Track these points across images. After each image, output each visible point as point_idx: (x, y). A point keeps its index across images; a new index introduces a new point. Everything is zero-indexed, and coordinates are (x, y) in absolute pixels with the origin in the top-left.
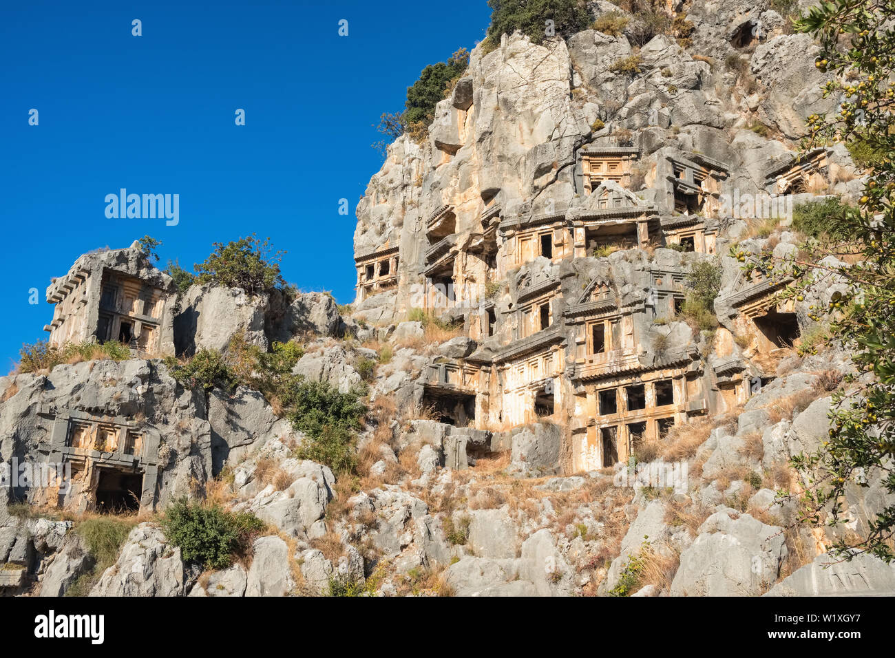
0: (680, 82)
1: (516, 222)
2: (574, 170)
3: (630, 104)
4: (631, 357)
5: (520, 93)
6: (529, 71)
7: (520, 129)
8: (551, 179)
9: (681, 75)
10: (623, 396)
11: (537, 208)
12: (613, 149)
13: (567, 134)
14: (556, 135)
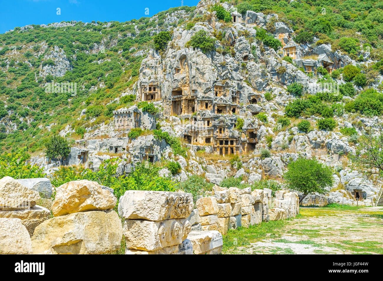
0: (233, 69)
1: (201, 99)
4: (227, 136)
5: (201, 67)
6: (203, 61)
8: (208, 91)
10: (224, 142)
11: (206, 98)
12: (221, 85)
13: (212, 80)
14: (209, 80)
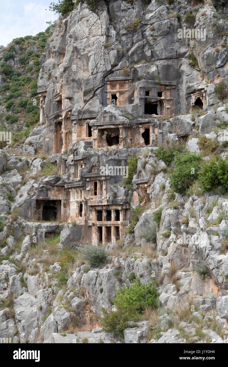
0: (159, 33)
1: (77, 118)
2: (102, 91)
3: (133, 49)
4: (104, 200)
5: (83, 43)
6: (88, 30)
7: (83, 63)
8: (91, 96)
9: (159, 29)
10: (104, 214)
11: (84, 113)
12: (121, 78)
13: (100, 70)
14: (95, 72)
